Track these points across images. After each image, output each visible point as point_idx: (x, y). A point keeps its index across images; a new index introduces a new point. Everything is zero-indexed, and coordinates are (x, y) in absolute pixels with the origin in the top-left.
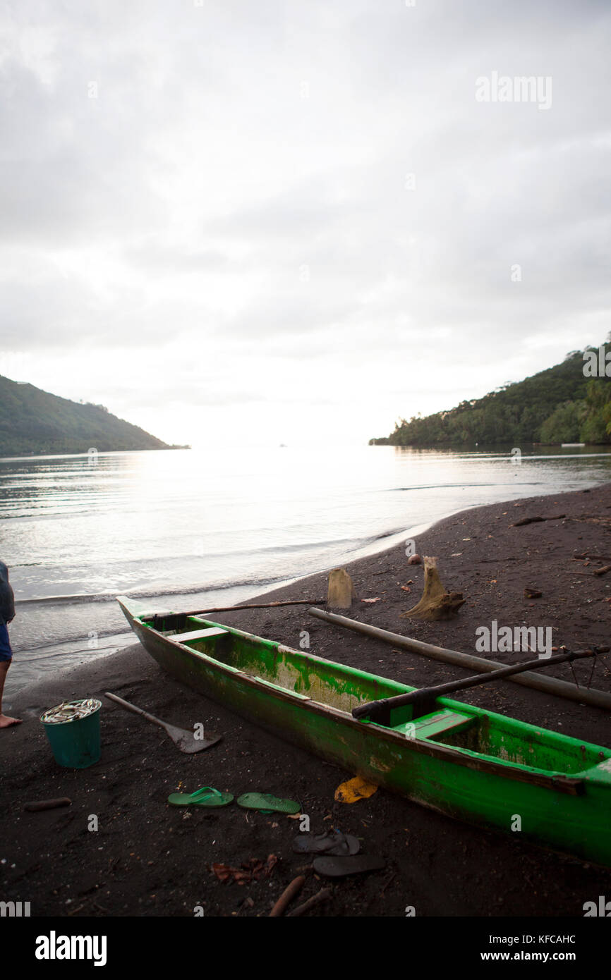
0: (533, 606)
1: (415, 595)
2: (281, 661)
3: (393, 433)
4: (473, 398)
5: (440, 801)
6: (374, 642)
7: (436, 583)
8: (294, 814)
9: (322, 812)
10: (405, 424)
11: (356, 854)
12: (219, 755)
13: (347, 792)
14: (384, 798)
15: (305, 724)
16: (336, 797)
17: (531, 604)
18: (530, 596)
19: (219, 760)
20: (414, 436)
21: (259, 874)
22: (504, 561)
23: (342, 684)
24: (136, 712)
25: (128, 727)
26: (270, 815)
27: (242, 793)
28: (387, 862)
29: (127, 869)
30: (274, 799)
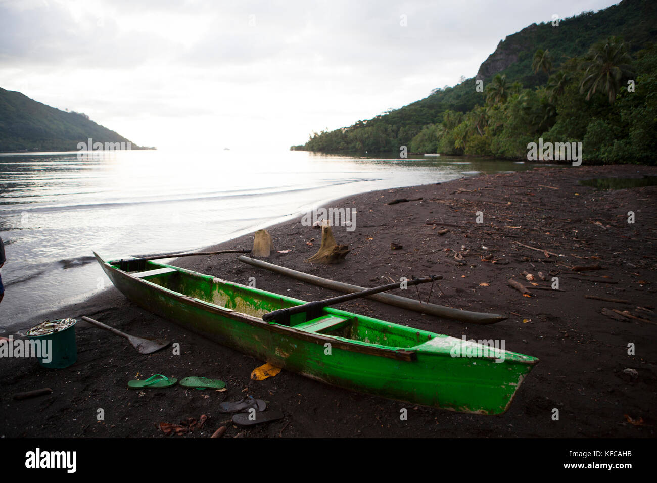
0: (396, 254)
1: (316, 248)
2: (216, 289)
3: (307, 142)
4: (366, 119)
5: (322, 374)
6: (284, 278)
7: (330, 238)
8: (221, 389)
9: (241, 387)
10: (317, 136)
11: (264, 411)
12: (168, 354)
13: (259, 374)
14: (285, 376)
15: (230, 329)
16: (252, 377)
17: (395, 253)
18: (394, 248)
19: (167, 358)
20: (323, 145)
21: (193, 428)
22: (380, 226)
23: (259, 303)
24: (106, 329)
25: (99, 339)
26: (204, 391)
27: (183, 378)
28: (284, 415)
29: (95, 431)
30: (207, 380)
